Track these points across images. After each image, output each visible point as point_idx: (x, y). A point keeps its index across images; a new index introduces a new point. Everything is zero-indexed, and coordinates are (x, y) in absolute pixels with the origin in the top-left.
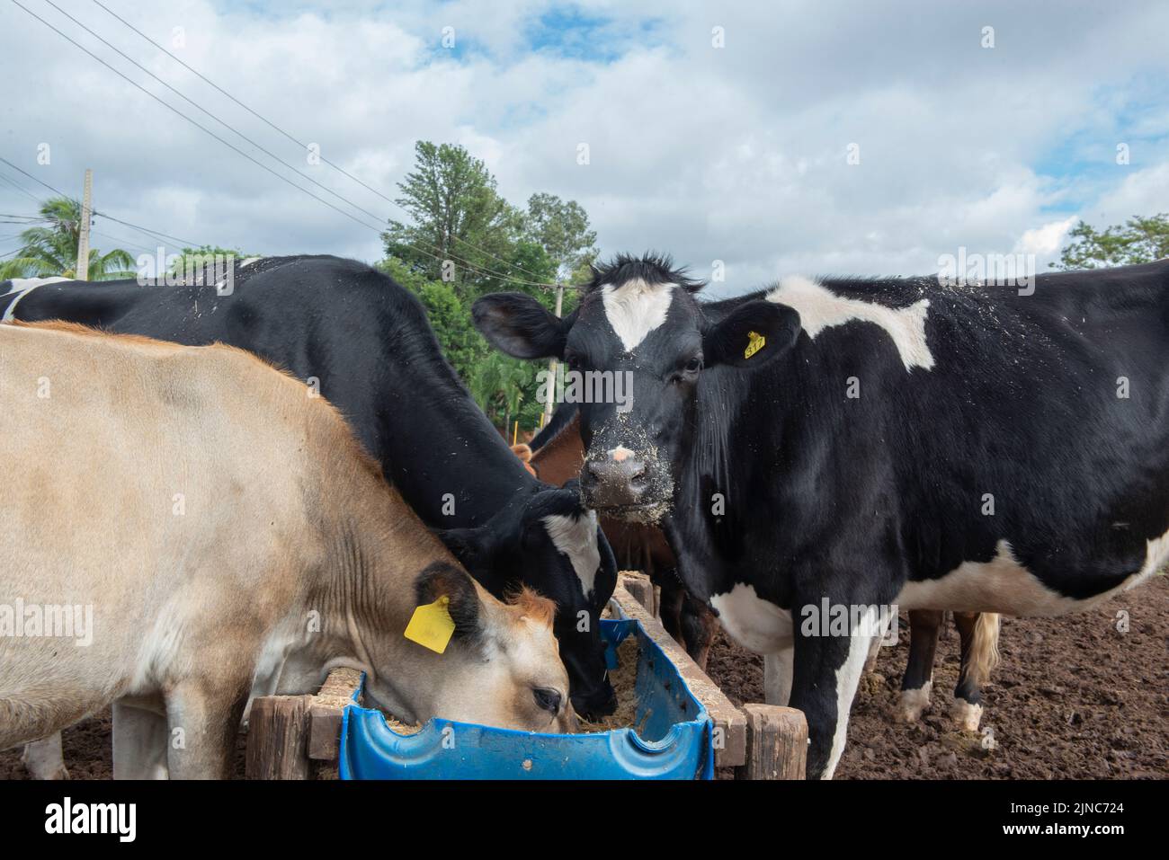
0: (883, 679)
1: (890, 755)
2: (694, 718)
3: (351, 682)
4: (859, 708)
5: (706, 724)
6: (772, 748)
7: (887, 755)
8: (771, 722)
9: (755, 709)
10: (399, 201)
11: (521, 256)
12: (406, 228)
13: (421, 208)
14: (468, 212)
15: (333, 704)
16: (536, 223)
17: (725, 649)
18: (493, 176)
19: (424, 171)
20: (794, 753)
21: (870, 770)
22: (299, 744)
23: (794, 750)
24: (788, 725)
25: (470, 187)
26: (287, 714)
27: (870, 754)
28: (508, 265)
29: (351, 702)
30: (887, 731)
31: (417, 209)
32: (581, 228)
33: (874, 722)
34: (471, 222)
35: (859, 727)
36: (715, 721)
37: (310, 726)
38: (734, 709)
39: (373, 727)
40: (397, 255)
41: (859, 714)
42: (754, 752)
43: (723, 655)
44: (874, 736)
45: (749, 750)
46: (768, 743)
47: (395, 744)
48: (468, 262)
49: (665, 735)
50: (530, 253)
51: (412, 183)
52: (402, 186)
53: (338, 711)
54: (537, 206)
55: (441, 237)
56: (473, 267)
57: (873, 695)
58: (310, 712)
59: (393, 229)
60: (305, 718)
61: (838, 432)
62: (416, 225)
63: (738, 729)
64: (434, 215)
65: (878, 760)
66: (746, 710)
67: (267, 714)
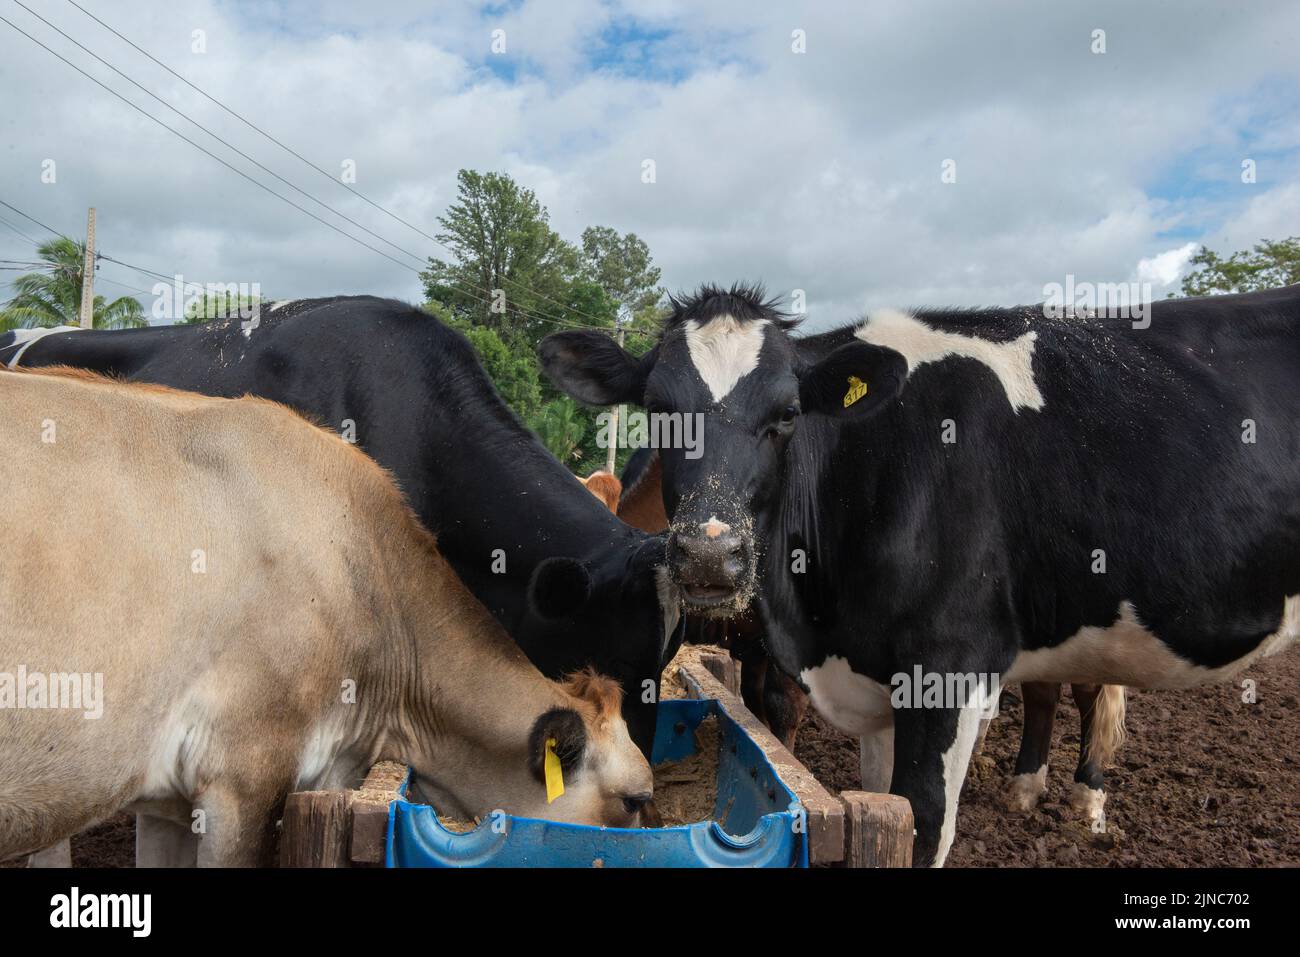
0: (993, 763)
1: (1003, 848)
2: (785, 809)
3: (396, 775)
4: (968, 796)
5: (799, 816)
6: (873, 841)
7: (1000, 848)
8: (872, 811)
9: (852, 797)
10: (439, 237)
11: (577, 297)
12: (448, 267)
13: (464, 244)
14: (516, 249)
15: (377, 799)
16: (591, 260)
17: (815, 732)
18: (545, 208)
19: (467, 203)
20: (899, 846)
22: (339, 845)
23: (898, 842)
24: (891, 815)
25: (519, 221)
26: (326, 811)
27: (981, 847)
28: (562, 307)
29: (398, 797)
30: (999, 821)
31: (460, 245)
32: (642, 264)
33: (984, 811)
34: (519, 260)
35: (967, 817)
36: (808, 811)
37: (352, 825)
38: (830, 798)
39: (423, 824)
40: (438, 298)
41: (967, 802)
42: (853, 846)
43: (812, 739)
44: (984, 826)
45: (848, 843)
46: (869, 835)
47: (448, 843)
48: (518, 305)
49: (752, 829)
50: (587, 294)
51: (454, 217)
52: (443, 220)
53: (381, 807)
54: (591, 240)
55: (487, 276)
56: (522, 310)
57: (982, 781)
58: (351, 809)
59: (433, 268)
60: (346, 815)
61: (940, 483)
62: (458, 263)
63: (834, 819)
64: (478, 252)
65: (989, 854)
66: (843, 798)
67: (303, 811)
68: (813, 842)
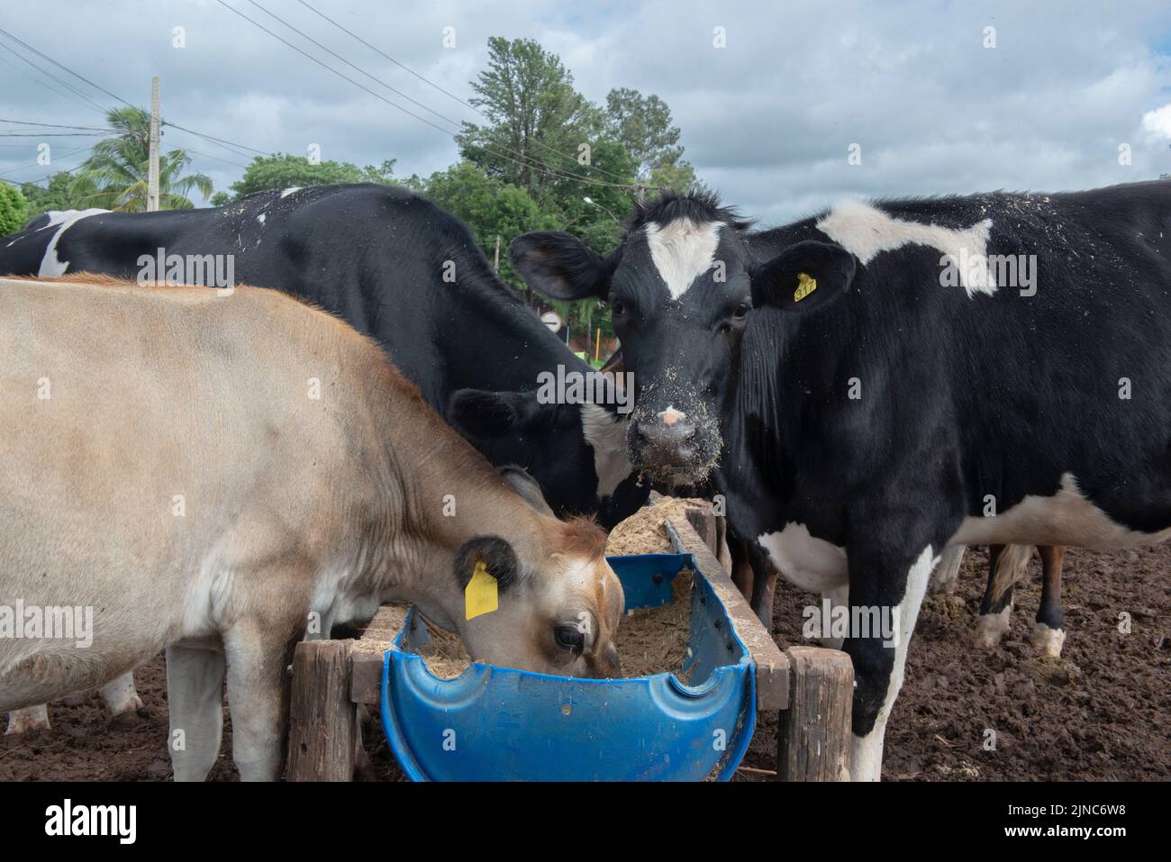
1: (965, 683)
2: (737, 662)
3: (395, 625)
4: (938, 633)
5: (749, 669)
6: (816, 691)
7: (961, 683)
8: (815, 665)
9: (798, 652)
10: (472, 101)
11: (602, 154)
12: (480, 129)
13: (496, 107)
14: (544, 110)
15: (374, 649)
16: (616, 120)
18: (569, 71)
19: (498, 68)
20: (839, 696)
21: (942, 699)
22: (342, 687)
23: (838, 693)
24: (832, 669)
25: (546, 84)
26: (329, 659)
27: (944, 681)
28: (587, 164)
29: (392, 647)
30: (964, 657)
31: (492, 108)
32: (663, 124)
33: (950, 647)
34: (547, 121)
35: (934, 653)
36: (757, 665)
37: (352, 671)
38: (779, 652)
39: (414, 672)
40: (472, 158)
41: (936, 638)
42: (797, 696)
44: (949, 662)
45: (792, 693)
46: (812, 687)
47: (436, 688)
48: (545, 164)
49: (706, 680)
50: (610, 152)
51: (485, 81)
52: (475, 85)
53: (379, 656)
54: (615, 101)
55: (517, 138)
56: (550, 169)
57: (952, 619)
58: (351, 657)
59: (467, 131)
60: (346, 662)
62: (491, 125)
63: (780, 673)
64: (509, 115)
65: (951, 688)
66: (789, 653)
67: (310, 658)
68: (761, 692)
